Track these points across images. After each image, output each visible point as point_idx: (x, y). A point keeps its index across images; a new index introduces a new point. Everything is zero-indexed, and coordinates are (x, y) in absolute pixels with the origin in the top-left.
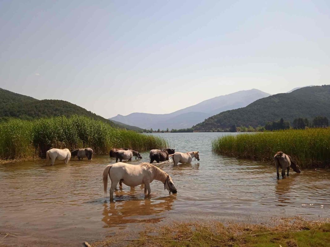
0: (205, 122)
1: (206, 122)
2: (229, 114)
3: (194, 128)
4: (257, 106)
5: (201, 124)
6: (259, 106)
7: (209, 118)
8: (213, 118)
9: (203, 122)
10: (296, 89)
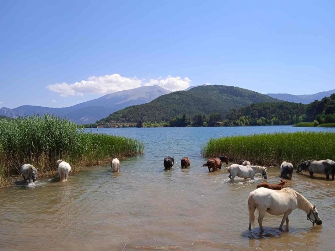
0: (109, 117)
1: (111, 117)
2: (134, 109)
3: (98, 123)
4: (160, 103)
5: (106, 119)
6: (162, 102)
7: (114, 113)
8: (118, 113)
9: (108, 117)
10: (193, 88)
